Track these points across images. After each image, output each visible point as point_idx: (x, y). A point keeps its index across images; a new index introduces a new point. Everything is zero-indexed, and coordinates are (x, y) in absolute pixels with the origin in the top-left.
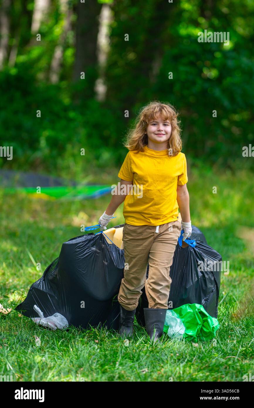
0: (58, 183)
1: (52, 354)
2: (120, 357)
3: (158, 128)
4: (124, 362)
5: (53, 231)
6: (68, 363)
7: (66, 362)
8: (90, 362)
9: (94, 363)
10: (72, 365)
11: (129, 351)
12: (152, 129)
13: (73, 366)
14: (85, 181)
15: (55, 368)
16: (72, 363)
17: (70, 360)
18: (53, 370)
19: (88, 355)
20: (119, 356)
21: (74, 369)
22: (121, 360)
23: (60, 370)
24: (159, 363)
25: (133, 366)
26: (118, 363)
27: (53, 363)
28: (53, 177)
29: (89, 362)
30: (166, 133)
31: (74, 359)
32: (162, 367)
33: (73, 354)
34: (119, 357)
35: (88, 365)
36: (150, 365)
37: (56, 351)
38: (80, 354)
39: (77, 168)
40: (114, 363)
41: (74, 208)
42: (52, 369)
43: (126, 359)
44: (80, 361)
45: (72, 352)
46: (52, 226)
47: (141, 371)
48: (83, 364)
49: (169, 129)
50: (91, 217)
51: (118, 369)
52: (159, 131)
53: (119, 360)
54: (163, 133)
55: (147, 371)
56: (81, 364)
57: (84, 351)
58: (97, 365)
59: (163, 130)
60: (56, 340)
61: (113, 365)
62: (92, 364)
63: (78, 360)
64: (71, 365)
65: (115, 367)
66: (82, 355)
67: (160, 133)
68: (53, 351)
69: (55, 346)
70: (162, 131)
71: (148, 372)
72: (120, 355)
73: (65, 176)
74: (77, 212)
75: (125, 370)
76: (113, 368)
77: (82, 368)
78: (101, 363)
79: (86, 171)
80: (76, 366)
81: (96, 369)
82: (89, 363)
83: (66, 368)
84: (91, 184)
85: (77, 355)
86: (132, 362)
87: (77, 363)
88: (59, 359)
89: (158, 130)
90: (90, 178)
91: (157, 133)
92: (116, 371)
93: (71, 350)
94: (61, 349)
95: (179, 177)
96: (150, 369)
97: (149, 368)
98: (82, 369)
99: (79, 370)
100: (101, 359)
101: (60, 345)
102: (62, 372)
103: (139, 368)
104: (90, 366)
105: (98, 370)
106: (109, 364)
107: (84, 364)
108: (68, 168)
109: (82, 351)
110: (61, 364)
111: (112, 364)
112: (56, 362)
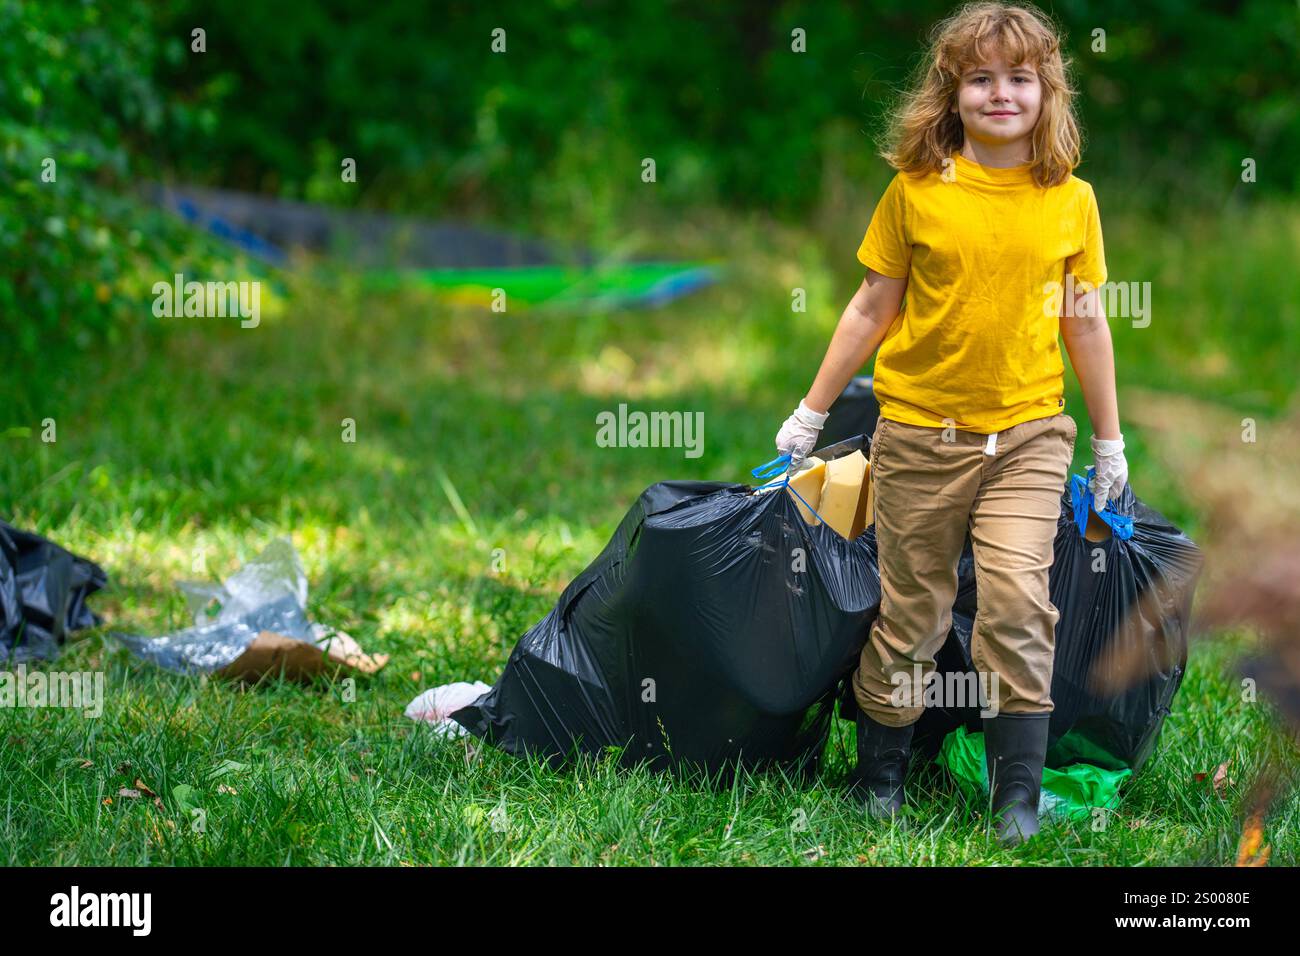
0: (535, 257)
1: (520, 799)
2: (737, 810)
3: (993, 93)
4: (750, 824)
5: (518, 410)
6: (570, 827)
7: (563, 826)
8: (641, 826)
9: (655, 827)
10: (582, 833)
11: (765, 789)
12: (973, 94)
13: (587, 837)
14: (623, 249)
15: (528, 844)
16: (584, 828)
17: (577, 818)
18: (524, 850)
19: (634, 804)
20: (734, 805)
21: (589, 846)
22: (738, 817)
23: (546, 850)
24: (861, 830)
25: (780, 838)
26: (730, 829)
27: (522, 827)
28: (517, 236)
29: (636, 825)
30: (1023, 109)
31: (590, 814)
32: (873, 841)
33: (586, 800)
34: (733, 811)
35: (635, 833)
36: (833, 834)
37: (531, 790)
38: (610, 800)
39: (599, 208)
40: (718, 827)
41: (586, 334)
42: (520, 848)
43: (754, 815)
44: (609, 821)
45: (583, 793)
46: (517, 391)
47: (806, 852)
48: (619, 830)
49: (1032, 93)
50: (641, 365)
51: (729, 847)
52: (997, 101)
53: (734, 819)
54: (1011, 107)
55: (822, 853)
56: (611, 830)
57: (620, 790)
58: (662, 833)
59: (1010, 99)
60: (532, 754)
61: (715, 834)
62: (646, 833)
63: (604, 819)
64: (579, 834)
65: (720, 841)
66: (616, 802)
67: (999, 108)
68: (522, 789)
69: (529, 773)
70: (1007, 101)
71: (827, 857)
72: (737, 802)
73: (557, 234)
74: (596, 350)
75: (752, 850)
76: (714, 843)
77: (616, 843)
78: (675, 827)
79: (625, 219)
80: (598, 837)
81: (658, 847)
82: (638, 830)
83: (563, 845)
84: (643, 260)
85: (599, 802)
86: (776, 825)
87: (600, 828)
88: (542, 816)
89: (993, 98)
90: (638, 241)
91: (990, 108)
92: (723, 853)
93: (581, 786)
94: (548, 783)
95: (1069, 262)
96: (832, 846)
97: (829, 843)
98: (614, 847)
99: (608, 852)
100: (677, 816)
101: (545, 770)
102: (551, 857)
103: (797, 843)
104: (639, 836)
105: (666, 850)
106: (703, 831)
107: (622, 830)
108: (566, 209)
109: (614, 789)
110: (548, 832)
111: (711, 831)
112: (534, 827)
